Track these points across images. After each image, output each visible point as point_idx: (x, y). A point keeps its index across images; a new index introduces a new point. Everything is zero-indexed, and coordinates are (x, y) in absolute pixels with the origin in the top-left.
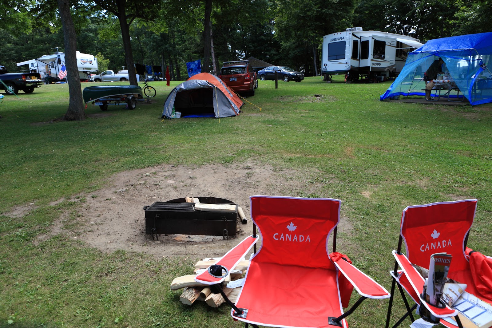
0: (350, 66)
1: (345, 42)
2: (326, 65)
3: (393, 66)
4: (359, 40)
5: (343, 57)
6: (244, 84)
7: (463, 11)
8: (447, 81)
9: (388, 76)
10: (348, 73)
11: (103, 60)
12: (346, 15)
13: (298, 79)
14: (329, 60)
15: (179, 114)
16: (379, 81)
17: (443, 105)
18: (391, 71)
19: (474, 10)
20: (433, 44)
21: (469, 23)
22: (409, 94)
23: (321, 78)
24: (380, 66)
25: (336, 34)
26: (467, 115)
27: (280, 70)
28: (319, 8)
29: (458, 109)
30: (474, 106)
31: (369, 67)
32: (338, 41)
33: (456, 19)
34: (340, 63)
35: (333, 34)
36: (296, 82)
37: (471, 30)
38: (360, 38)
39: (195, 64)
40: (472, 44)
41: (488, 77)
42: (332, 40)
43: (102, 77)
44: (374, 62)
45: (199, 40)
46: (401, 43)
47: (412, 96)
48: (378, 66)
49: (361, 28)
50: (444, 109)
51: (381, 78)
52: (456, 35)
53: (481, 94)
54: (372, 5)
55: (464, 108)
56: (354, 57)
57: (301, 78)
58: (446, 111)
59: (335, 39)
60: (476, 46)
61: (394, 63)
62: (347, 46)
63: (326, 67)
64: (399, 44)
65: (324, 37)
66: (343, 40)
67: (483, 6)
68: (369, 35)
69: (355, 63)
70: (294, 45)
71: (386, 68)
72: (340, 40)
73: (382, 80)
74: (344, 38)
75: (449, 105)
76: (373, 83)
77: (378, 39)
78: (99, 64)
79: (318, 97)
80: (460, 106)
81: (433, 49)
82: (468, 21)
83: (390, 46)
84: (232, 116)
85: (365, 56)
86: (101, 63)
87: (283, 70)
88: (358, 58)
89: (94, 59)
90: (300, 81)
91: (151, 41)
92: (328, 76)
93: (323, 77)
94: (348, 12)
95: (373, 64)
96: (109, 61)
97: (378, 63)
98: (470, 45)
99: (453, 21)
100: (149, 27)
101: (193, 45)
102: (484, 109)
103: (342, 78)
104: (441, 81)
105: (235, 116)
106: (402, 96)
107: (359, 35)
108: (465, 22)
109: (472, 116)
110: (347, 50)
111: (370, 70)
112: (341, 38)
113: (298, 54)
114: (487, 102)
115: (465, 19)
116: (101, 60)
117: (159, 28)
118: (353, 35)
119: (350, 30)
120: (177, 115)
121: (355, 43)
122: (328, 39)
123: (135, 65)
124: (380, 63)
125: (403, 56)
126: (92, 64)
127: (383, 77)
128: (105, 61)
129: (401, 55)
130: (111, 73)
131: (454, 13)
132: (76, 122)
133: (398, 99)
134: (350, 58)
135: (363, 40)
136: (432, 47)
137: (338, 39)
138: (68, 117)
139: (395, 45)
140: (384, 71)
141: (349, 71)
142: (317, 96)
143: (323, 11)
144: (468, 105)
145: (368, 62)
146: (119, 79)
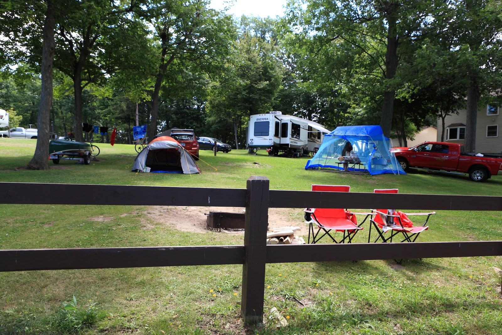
0: (273, 142)
1: (269, 122)
2: (253, 140)
3: (306, 145)
4: (280, 122)
5: (267, 134)
6: (191, 150)
7: (354, 108)
8: (353, 157)
9: (302, 153)
10: (272, 148)
11: (15, 116)
12: (269, 101)
13: (226, 150)
14: (255, 136)
15: (149, 169)
16: (295, 156)
17: (352, 174)
18: (305, 149)
19: (362, 108)
20: (341, 130)
21: (359, 117)
22: (325, 166)
23: (247, 151)
24: (296, 144)
25: (261, 115)
26: (369, 181)
27: (210, 141)
28: (247, 93)
29: (362, 177)
30: (373, 175)
31: (288, 144)
32: (262, 121)
33: (349, 113)
34: (265, 139)
35: (259, 115)
36: (224, 152)
37: (360, 122)
38: (281, 120)
39: (141, 128)
40: (367, 132)
41: (378, 156)
42: (257, 119)
43: (11, 133)
44: (292, 141)
45: (125, 107)
46: (311, 127)
47: (326, 168)
48: (295, 144)
49: (281, 113)
50: (353, 177)
51: (297, 154)
52: (350, 125)
53: (375, 168)
54: (284, 95)
55: (366, 177)
56: (276, 135)
57: (229, 149)
58: (355, 178)
59: (260, 119)
60: (370, 133)
61: (307, 143)
62: (270, 125)
63: (253, 141)
64: (310, 128)
65: (251, 116)
66: (267, 120)
67: (368, 106)
68: (287, 119)
69: (277, 140)
70: (217, 121)
71: (302, 146)
72: (265, 121)
73: (298, 156)
74: (268, 119)
75: (356, 174)
76: (291, 157)
77: (294, 123)
78: (10, 119)
79: (257, 164)
80: (364, 175)
81: (342, 134)
82: (358, 115)
83: (304, 128)
84: (196, 173)
85: (284, 135)
86: (13, 118)
87: (212, 140)
88: (279, 136)
89: (6, 114)
90: (227, 152)
91: (69, 103)
92: (252, 150)
93: (248, 150)
94: (270, 99)
95: (291, 142)
96: (22, 118)
97: (295, 141)
98: (366, 133)
99: (347, 114)
100: (93, 91)
101: (118, 111)
102: (380, 177)
103: (265, 152)
104: (349, 157)
105: (199, 173)
106: (320, 168)
107: (280, 118)
108: (356, 116)
109: (373, 182)
110: (270, 129)
111: (289, 147)
112: (265, 119)
113: (219, 128)
114: (380, 173)
115: (356, 114)
116: (12, 116)
117: (104, 93)
118: (275, 117)
119: (272, 113)
120: (147, 170)
121: (277, 124)
122: (255, 118)
123: (82, 124)
124: (297, 142)
125: (312, 137)
126: (3, 119)
127: (298, 154)
128: (17, 117)
129: (311, 137)
130: (21, 131)
131: (347, 109)
132: (40, 171)
133: (318, 169)
134: (273, 135)
135: (283, 122)
136: (341, 132)
137: (263, 119)
138: (32, 166)
139: (307, 129)
140: (299, 149)
141: (272, 146)
142: (255, 163)
143: (250, 96)
144: (369, 175)
145: (287, 140)
146: (31, 137)
